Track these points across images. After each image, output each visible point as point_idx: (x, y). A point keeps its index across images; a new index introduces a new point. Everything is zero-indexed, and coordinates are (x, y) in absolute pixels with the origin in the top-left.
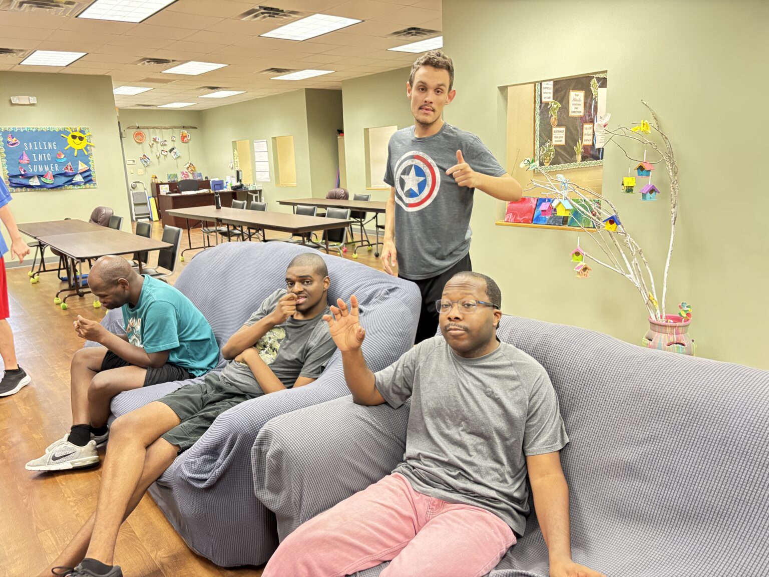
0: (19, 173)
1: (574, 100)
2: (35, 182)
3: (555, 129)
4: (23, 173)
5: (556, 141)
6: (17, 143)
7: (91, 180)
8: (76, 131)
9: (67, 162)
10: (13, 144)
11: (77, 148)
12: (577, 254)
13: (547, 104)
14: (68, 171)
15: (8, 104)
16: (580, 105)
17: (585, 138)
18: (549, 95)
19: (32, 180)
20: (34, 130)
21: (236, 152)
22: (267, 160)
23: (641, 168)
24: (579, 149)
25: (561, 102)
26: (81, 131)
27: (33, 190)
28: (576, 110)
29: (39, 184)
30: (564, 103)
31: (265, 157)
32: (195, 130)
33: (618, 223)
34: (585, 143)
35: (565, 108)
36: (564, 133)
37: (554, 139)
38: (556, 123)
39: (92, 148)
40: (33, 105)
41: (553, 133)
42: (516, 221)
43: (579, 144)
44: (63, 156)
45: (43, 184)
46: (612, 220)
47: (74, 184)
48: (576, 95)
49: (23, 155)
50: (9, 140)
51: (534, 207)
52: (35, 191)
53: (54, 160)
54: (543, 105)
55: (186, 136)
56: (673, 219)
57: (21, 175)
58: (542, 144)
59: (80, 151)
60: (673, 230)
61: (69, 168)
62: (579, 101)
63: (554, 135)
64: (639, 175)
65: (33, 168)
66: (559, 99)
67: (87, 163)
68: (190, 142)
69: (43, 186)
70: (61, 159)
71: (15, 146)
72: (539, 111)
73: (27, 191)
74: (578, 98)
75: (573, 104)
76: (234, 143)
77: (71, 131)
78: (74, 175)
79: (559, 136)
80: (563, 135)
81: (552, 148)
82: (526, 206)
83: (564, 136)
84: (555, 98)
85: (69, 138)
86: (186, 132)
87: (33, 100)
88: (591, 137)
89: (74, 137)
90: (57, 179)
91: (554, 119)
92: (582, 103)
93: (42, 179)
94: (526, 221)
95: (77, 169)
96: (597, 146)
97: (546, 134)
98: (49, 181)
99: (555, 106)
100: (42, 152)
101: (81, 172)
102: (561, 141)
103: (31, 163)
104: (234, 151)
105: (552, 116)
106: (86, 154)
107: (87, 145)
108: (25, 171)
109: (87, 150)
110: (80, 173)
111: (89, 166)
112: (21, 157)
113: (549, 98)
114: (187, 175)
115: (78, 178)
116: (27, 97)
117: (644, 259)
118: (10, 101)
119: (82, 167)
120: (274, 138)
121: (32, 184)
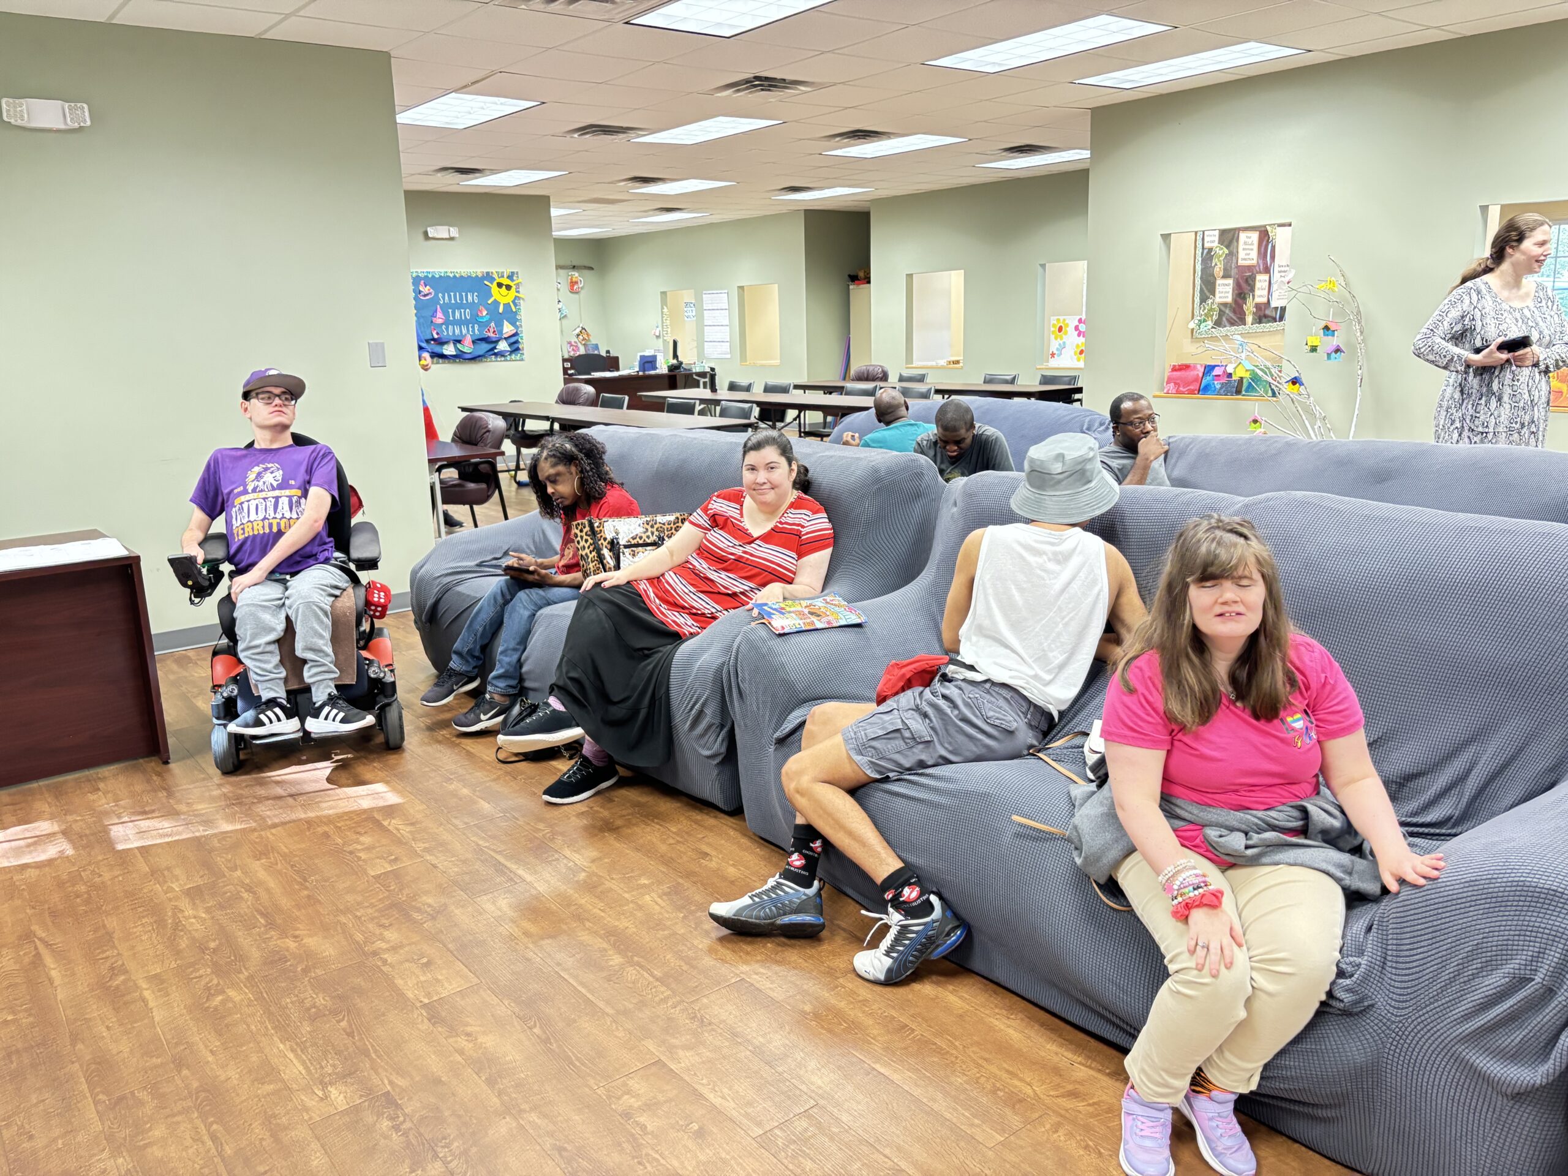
0: (431, 337)
1: (1245, 243)
2: (449, 350)
3: (1219, 282)
4: (436, 336)
5: (1220, 297)
6: (430, 293)
7: (518, 349)
8: (503, 277)
9: (489, 321)
10: (425, 296)
11: (503, 301)
12: (1255, 421)
13: (1210, 250)
14: (491, 335)
15: (421, 237)
16: (1252, 249)
17: (1257, 292)
18: (1212, 238)
19: (445, 347)
20: (451, 275)
21: (665, 310)
22: (726, 322)
23: (1326, 328)
24: (1249, 307)
25: (1228, 247)
26: (510, 277)
27: (446, 361)
28: (1247, 257)
29: (454, 353)
30: (1231, 248)
31: (723, 318)
32: (592, 272)
33: (1301, 384)
34: (1258, 300)
35: (1232, 255)
36: (1231, 287)
37: (1217, 295)
38: (1221, 274)
39: (521, 301)
40: (452, 239)
41: (1217, 287)
42: (1178, 392)
43: (1249, 301)
44: (485, 313)
45: (459, 353)
46: (1295, 381)
47: (496, 354)
48: (1247, 237)
49: (436, 311)
50: (421, 289)
51: (1201, 375)
52: (449, 363)
53: (475, 319)
54: (1205, 251)
55: (576, 283)
56: (1359, 381)
57: (434, 339)
58: (1203, 300)
59: (507, 305)
60: (1359, 393)
61: (492, 330)
62: (1252, 244)
63: (1218, 289)
64: (1324, 335)
65: (447, 329)
66: (1226, 243)
67: (513, 322)
68: (583, 292)
69: (459, 357)
70: (482, 317)
71: (427, 298)
72: (1200, 259)
73: (438, 363)
74: (1250, 241)
75: (1244, 249)
76: (664, 293)
77: (496, 277)
78: (497, 342)
79: (1225, 291)
80: (1230, 289)
81: (1215, 306)
82: (1190, 374)
83: (1231, 291)
84: (1221, 242)
85: (494, 287)
86: (577, 274)
87: (454, 232)
88: (1265, 292)
89: (500, 285)
90: (477, 346)
91: (1218, 270)
92: (1255, 247)
93: (459, 346)
94: (1191, 392)
95: (501, 332)
96: (1273, 304)
97: (1208, 286)
98: (466, 350)
99: (1221, 252)
100: (460, 306)
101: (506, 336)
102: (1227, 297)
103: (447, 323)
104: (663, 308)
105: (1216, 265)
106: (514, 310)
107: (516, 297)
108: (438, 334)
109: (515, 305)
110: (505, 338)
111: (517, 327)
112: (434, 315)
113: (1213, 242)
114: (576, 346)
115: (503, 346)
116: (447, 227)
117: (1328, 425)
118: (426, 233)
119: (508, 329)
120: (741, 288)
121: (446, 352)
